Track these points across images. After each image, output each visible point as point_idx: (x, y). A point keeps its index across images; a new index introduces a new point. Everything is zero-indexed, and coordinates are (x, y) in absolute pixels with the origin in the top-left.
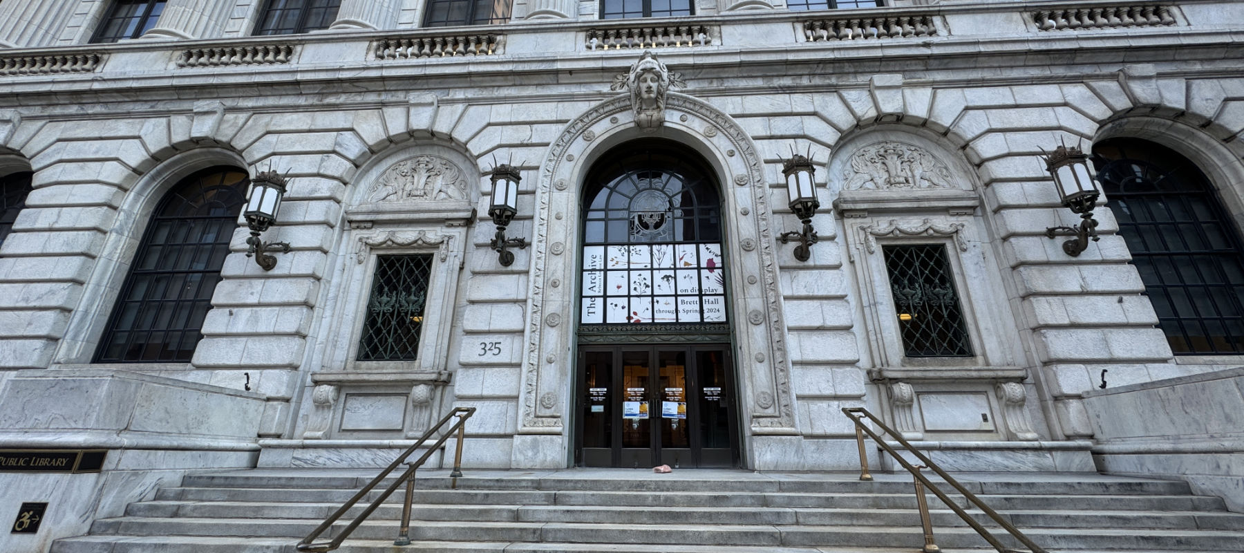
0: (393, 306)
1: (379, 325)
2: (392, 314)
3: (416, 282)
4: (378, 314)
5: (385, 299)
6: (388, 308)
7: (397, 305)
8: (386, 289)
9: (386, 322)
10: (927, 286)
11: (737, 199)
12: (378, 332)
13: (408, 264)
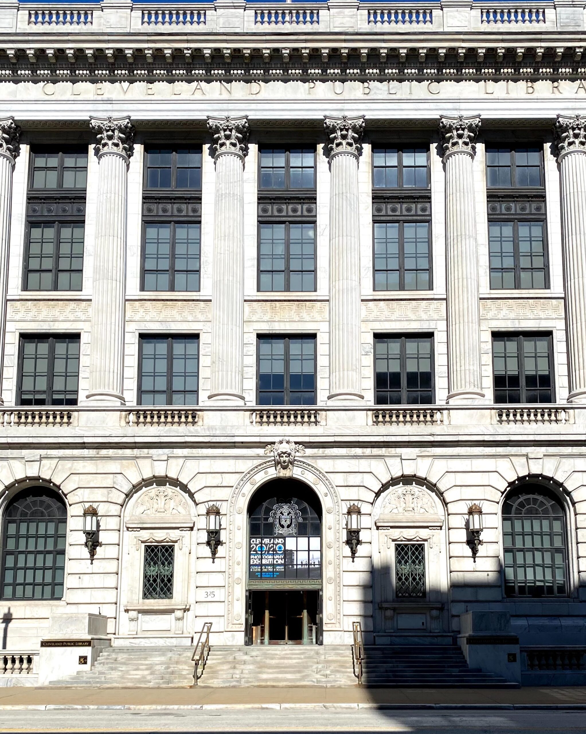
0: (157, 572)
1: (151, 581)
2: (157, 576)
3: (166, 559)
4: (150, 576)
5: (152, 568)
6: (154, 573)
7: (159, 572)
8: (152, 563)
9: (155, 581)
10: (412, 564)
11: (327, 519)
12: (151, 585)
13: (161, 550)
